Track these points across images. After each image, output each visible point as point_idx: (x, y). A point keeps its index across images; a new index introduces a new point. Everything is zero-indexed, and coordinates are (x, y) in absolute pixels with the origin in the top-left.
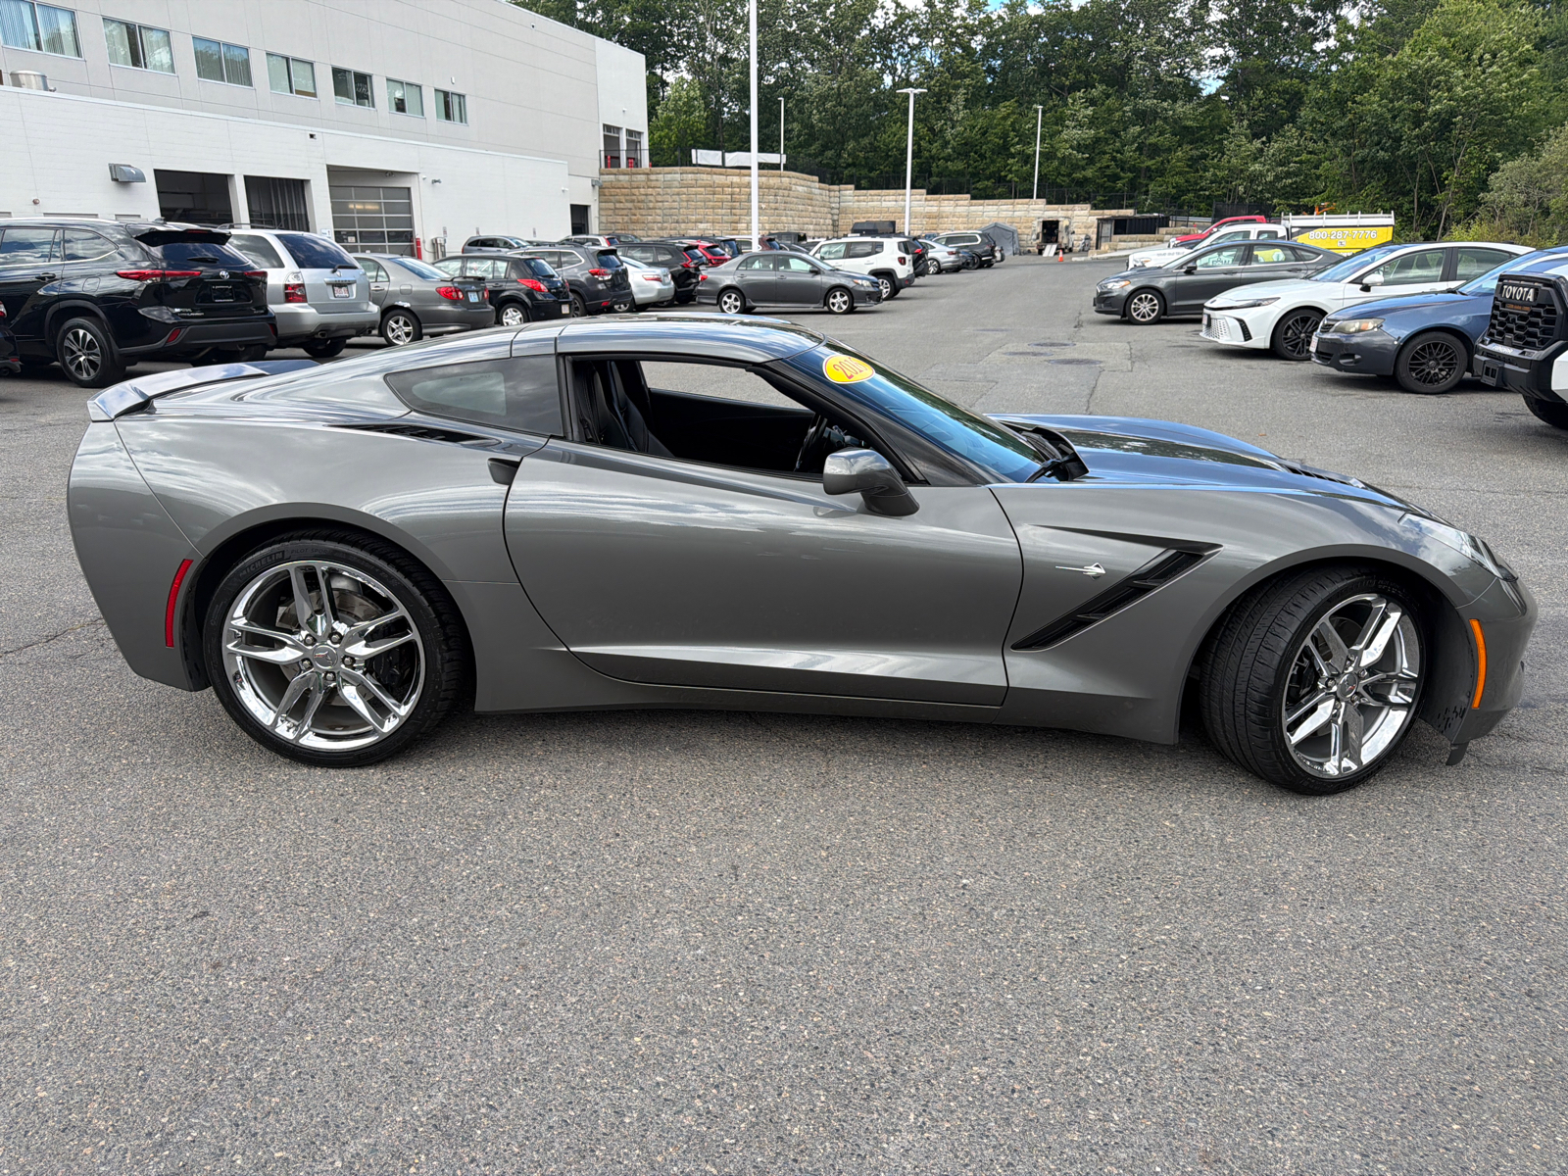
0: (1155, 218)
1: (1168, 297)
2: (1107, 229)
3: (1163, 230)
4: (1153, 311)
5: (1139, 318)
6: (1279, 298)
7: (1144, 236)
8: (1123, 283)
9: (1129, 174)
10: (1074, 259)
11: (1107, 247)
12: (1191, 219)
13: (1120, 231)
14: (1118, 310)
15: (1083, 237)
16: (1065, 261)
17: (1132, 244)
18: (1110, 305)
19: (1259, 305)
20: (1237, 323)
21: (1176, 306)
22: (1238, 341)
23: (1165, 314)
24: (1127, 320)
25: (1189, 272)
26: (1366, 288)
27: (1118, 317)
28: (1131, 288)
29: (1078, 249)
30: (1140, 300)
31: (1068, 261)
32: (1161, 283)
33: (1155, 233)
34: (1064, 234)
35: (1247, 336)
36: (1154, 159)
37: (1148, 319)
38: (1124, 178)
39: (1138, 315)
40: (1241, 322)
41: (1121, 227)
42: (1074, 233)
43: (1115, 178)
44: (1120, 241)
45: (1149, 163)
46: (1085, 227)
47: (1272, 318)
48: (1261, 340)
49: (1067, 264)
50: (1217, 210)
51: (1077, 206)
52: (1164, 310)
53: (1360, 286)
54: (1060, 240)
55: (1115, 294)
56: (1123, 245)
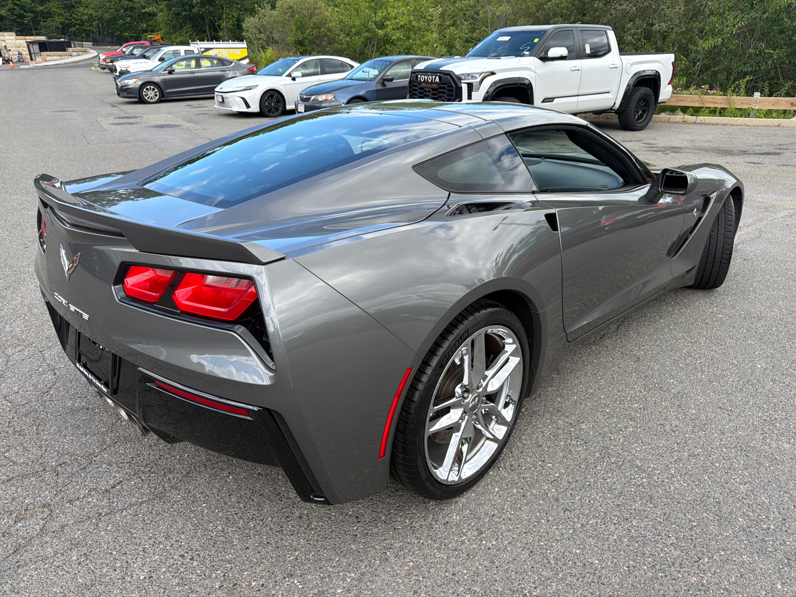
0: (63, 42)
1: (162, 86)
2: (36, 48)
3: (69, 49)
4: (156, 95)
5: (149, 100)
6: (258, 86)
7: (61, 52)
8: (134, 80)
9: (30, 14)
10: (21, 67)
11: (40, 60)
12: (84, 43)
13: (43, 49)
14: (137, 97)
15: (17, 53)
16: (16, 68)
17: (55, 58)
18: (130, 93)
19: (250, 89)
20: (241, 100)
21: (168, 92)
22: (244, 109)
23: (163, 97)
24: (142, 101)
25: (170, 72)
26: (294, 79)
27: (137, 100)
28: (140, 83)
29: (15, 60)
30: (147, 89)
31: (17, 68)
32: (157, 79)
33: (65, 51)
34: (5, 51)
35: (248, 106)
36: (43, 5)
37: (154, 100)
38: (28, 17)
39: (148, 98)
40: (243, 99)
41: (43, 47)
42: (10, 50)
43: (21, 16)
44: (47, 56)
45: (41, 8)
46: (16, 47)
47: (258, 95)
48: (255, 108)
49: (16, 70)
50: (93, 38)
51: (5, 34)
52: (162, 94)
53: (291, 78)
54: (3, 54)
55: (130, 87)
56: (49, 58)
